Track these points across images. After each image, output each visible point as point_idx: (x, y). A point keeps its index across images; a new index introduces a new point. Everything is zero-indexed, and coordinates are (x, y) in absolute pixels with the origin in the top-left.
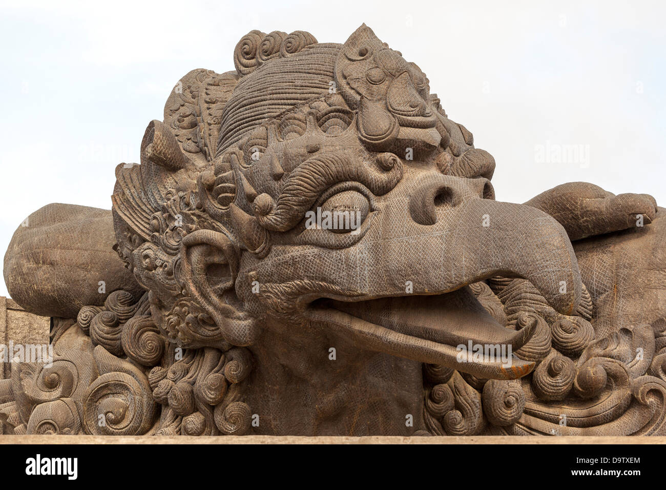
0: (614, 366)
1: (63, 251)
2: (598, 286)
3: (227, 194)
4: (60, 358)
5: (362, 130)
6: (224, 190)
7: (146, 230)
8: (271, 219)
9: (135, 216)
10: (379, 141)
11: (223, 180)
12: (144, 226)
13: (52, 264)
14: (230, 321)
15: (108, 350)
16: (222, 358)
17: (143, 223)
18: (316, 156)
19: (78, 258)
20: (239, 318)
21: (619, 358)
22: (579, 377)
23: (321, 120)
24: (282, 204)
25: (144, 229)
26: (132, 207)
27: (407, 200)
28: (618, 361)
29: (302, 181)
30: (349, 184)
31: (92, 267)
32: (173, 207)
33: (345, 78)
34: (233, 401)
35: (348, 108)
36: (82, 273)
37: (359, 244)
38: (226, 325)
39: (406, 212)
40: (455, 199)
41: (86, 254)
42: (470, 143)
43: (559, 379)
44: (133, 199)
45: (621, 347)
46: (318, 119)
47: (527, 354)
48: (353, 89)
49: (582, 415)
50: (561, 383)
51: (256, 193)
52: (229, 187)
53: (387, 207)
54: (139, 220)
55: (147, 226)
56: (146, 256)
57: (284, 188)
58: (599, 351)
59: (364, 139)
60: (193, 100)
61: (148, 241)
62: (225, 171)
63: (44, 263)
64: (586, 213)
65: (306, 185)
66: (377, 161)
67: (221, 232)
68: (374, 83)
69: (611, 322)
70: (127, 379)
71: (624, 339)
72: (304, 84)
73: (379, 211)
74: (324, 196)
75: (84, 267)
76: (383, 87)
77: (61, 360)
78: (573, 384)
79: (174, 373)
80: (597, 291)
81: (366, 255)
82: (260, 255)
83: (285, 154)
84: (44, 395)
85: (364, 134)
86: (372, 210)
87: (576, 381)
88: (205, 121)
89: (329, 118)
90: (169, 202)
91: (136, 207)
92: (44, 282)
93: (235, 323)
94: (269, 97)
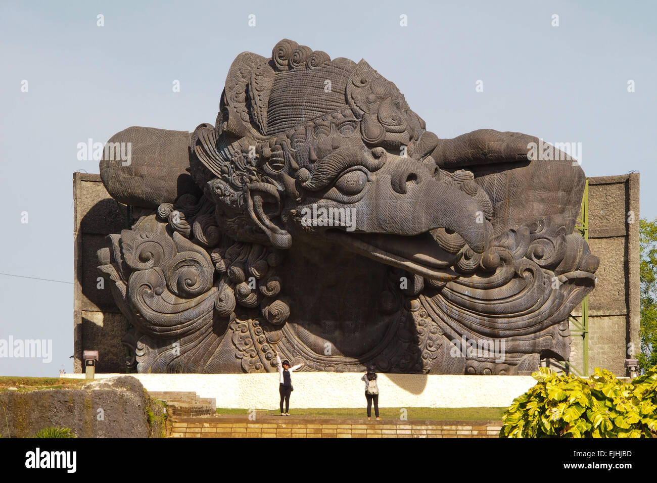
0: (506, 253)
1: (149, 167)
2: (496, 197)
3: (278, 164)
4: (150, 239)
5: (364, 134)
6: (277, 161)
7: (218, 172)
8: (307, 183)
9: (211, 162)
10: (374, 142)
11: (276, 156)
12: (217, 169)
13: (142, 176)
14: (277, 235)
15: (182, 235)
16: (265, 250)
17: (216, 167)
18: (338, 150)
19: (159, 173)
20: (282, 234)
21: (508, 248)
22: (483, 259)
23: (339, 126)
24: (315, 178)
25: (217, 171)
26: (209, 157)
27: (389, 177)
28: (507, 250)
29: (329, 166)
30: (356, 167)
31: (169, 178)
32: (239, 162)
33: (353, 99)
34: (271, 276)
35: (355, 119)
36: (163, 183)
37: (361, 201)
38: (274, 238)
39: (389, 184)
40: (419, 180)
41: (165, 170)
42: (424, 128)
43: (471, 261)
44: (210, 151)
45: (510, 241)
46: (337, 126)
47: (452, 246)
48: (358, 106)
49: (484, 282)
50: (471, 264)
51: (298, 167)
52: (281, 161)
53: (378, 180)
54: (214, 165)
55: (220, 169)
56: (218, 188)
57: (318, 169)
58: (496, 243)
59: (365, 140)
60: (243, 79)
61: (219, 178)
62: (278, 150)
63: (136, 175)
64: (490, 151)
65: (331, 169)
66: (372, 152)
67: (273, 184)
68: (370, 103)
69: (504, 222)
70: (198, 257)
71: (512, 235)
72: (327, 99)
73: (373, 182)
74: (342, 174)
75: (163, 178)
76: (376, 106)
77: (150, 241)
78: (480, 264)
79: (231, 255)
80: (496, 199)
81: (365, 208)
82: (299, 202)
83: (319, 148)
84: (141, 265)
85: (365, 137)
86: (368, 181)
87: (481, 262)
88: (258, 105)
89: (344, 125)
90: (236, 158)
91: (212, 156)
92: (136, 188)
93: (279, 237)
94: (304, 104)
